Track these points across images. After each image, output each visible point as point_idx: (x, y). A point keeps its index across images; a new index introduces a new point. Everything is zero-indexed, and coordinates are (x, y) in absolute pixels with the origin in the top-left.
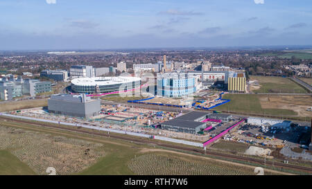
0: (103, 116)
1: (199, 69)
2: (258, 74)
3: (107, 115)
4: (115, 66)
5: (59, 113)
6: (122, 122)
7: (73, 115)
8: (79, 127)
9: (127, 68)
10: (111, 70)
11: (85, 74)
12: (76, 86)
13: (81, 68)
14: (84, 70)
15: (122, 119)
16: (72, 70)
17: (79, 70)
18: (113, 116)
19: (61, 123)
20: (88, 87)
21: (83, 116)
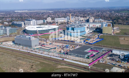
0: (40, 46)
1: (88, 21)
2: (119, 24)
3: (42, 46)
4: (46, 19)
5: (20, 44)
6: (49, 51)
7: (26, 46)
8: (29, 53)
9: (52, 20)
10: (44, 21)
11: (32, 24)
12: (28, 30)
13: (30, 20)
14: (32, 22)
15: (49, 49)
16: (26, 21)
17: (29, 22)
18: (44, 47)
19: (20, 50)
20: (33, 31)
21: (30, 46)
